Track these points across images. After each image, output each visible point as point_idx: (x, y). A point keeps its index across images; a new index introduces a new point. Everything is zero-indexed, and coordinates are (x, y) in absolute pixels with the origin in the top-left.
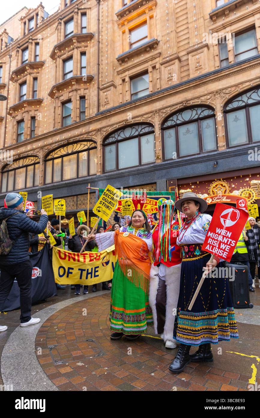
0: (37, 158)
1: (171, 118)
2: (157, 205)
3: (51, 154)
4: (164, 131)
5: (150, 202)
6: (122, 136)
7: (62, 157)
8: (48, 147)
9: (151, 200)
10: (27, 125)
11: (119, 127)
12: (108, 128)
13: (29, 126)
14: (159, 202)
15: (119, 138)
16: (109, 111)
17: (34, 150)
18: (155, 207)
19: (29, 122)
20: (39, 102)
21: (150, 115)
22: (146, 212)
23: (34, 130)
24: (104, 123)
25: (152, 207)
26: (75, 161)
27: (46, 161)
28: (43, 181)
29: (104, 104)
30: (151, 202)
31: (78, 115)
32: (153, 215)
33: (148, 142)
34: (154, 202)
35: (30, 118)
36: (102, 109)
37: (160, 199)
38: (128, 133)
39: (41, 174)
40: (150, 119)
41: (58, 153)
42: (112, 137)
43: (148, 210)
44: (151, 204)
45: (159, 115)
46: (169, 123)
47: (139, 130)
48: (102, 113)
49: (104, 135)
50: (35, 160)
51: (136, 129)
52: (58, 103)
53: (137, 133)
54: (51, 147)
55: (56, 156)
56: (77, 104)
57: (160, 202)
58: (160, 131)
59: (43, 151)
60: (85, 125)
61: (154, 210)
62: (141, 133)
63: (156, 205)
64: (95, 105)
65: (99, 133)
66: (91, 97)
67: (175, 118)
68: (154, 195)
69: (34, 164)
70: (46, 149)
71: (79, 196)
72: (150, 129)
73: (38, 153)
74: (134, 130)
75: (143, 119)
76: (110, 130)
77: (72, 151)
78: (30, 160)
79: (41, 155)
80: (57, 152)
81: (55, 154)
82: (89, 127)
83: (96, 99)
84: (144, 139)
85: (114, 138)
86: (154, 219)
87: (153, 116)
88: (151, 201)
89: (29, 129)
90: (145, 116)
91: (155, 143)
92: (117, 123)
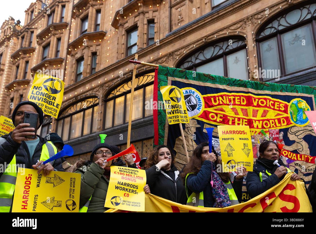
0: (96, 99)
1: (270, 26)
2: (289, 112)
3: (113, 92)
4: (260, 44)
5: (273, 105)
6: (202, 58)
7: (125, 94)
8: (109, 83)
9: (275, 101)
10: (87, 62)
11: (197, 46)
12: (182, 51)
13: (89, 62)
14: (291, 106)
15: (198, 61)
16: (184, 28)
17: (92, 89)
18: (285, 115)
19: (90, 58)
20: (102, 35)
21: (239, 25)
22: (266, 124)
23: (95, 68)
24: (177, 45)
25: (278, 115)
26: (141, 98)
27: (106, 100)
28: (102, 126)
29: (177, 22)
30: (276, 106)
31: (145, 42)
32: (282, 133)
33: (237, 61)
34: (281, 105)
35: (90, 54)
36: (175, 28)
37: (294, 101)
38: (209, 53)
39: (100, 118)
40: (239, 30)
41: (121, 90)
42: (187, 62)
43: (271, 121)
44: (276, 108)
45: (252, 23)
46: (267, 32)
47: (224, 48)
48: (175, 33)
49: (177, 59)
50: (94, 102)
51: (220, 47)
52: (122, 31)
53: (221, 52)
54: (113, 84)
55: (118, 93)
56: (144, 29)
57: (294, 105)
58: (255, 43)
59: (103, 89)
60: (153, 51)
61: (284, 122)
62: (227, 50)
63: (286, 111)
64: (166, 29)
65: (171, 57)
66: (161, 20)
67: (275, 24)
68: (281, 91)
69: (93, 106)
70: (107, 87)
71: (145, 141)
72: (240, 44)
73: (97, 93)
74: (217, 49)
75: (229, 31)
76: (185, 52)
77: (138, 85)
78: (89, 102)
79: (100, 94)
80: (119, 89)
81: (117, 91)
82: (159, 53)
83: (167, 21)
84: (231, 59)
85: (190, 63)
86: (283, 143)
87: (244, 26)
88: (276, 103)
89: (89, 67)
90: (232, 28)
91: (248, 60)
92: (194, 43)
